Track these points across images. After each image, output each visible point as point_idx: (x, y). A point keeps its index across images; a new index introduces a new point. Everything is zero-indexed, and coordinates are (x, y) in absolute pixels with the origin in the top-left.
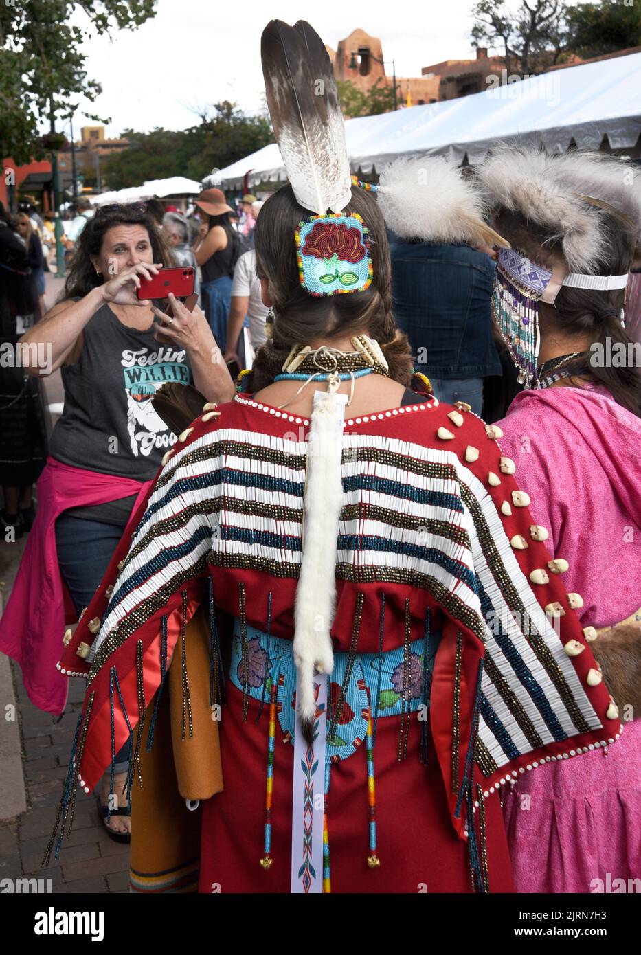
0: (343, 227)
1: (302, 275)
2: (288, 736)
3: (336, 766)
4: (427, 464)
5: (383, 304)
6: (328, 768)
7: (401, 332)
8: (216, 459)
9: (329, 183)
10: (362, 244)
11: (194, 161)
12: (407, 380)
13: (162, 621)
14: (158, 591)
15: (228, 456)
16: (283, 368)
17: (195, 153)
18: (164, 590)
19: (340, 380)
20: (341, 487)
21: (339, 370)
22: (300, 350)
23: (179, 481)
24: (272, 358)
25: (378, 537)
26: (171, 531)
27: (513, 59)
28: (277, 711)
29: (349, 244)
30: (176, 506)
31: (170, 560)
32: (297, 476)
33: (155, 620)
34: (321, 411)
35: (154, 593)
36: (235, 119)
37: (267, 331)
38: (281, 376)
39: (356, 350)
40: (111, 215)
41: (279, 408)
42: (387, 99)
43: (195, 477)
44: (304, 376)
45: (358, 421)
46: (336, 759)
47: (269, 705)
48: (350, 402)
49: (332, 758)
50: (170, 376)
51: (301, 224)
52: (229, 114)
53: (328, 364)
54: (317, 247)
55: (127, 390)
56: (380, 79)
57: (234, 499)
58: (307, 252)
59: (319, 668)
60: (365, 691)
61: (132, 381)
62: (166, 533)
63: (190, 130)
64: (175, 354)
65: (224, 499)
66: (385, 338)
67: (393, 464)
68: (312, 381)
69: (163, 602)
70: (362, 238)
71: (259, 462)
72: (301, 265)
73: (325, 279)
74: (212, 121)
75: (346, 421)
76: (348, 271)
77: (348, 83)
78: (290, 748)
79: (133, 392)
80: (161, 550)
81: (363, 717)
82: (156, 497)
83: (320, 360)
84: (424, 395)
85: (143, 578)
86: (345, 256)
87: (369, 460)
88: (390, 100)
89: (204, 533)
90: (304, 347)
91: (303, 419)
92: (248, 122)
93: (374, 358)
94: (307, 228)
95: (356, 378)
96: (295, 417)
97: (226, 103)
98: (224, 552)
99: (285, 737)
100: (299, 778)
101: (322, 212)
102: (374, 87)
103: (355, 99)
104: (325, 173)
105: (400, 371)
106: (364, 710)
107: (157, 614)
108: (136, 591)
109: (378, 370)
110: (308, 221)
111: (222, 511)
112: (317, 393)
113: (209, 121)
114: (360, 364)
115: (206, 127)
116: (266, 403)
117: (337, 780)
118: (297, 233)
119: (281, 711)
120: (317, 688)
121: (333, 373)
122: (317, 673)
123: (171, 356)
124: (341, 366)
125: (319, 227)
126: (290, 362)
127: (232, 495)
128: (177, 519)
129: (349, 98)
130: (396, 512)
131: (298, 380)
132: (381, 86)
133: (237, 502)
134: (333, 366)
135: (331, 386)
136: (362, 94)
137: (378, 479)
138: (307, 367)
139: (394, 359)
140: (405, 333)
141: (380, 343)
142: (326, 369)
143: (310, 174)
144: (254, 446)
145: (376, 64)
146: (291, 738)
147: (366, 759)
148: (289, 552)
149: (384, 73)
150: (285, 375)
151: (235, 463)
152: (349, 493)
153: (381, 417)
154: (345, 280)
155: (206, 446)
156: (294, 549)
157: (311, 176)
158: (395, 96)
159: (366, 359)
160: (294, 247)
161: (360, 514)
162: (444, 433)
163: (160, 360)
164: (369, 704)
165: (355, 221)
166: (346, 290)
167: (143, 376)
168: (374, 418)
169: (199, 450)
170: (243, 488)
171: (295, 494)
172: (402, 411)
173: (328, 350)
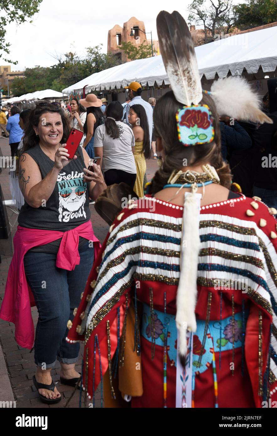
0: (199, 112)
1: (180, 135)
2: (173, 362)
3: (198, 376)
4: (242, 228)
5: (217, 149)
6: (194, 378)
7: (226, 163)
8: (137, 227)
9: (192, 90)
10: (209, 120)
11: (55, 82)
12: (229, 186)
13: (118, 310)
14: (114, 295)
15: (143, 226)
16: (168, 182)
17: (56, 78)
18: (117, 294)
19: (197, 187)
20: (199, 240)
21: (196, 182)
22: (176, 173)
23: (119, 240)
24: (162, 176)
25: (218, 265)
26: (118, 264)
27: (208, 31)
28: (167, 350)
29: (203, 120)
30: (119, 252)
31: (119, 279)
32: (177, 235)
33: (114, 310)
34: (189, 202)
35: (113, 296)
36: (75, 61)
37: (159, 163)
38: (167, 186)
39: (204, 172)
40: (43, 108)
41: (168, 201)
42: (148, 51)
43: (127, 237)
44: (179, 185)
45: (207, 207)
46: (197, 373)
47: (163, 347)
48: (203, 197)
49: (196, 373)
50: (78, 184)
51: (179, 110)
52: (72, 59)
53: (191, 179)
54: (187, 121)
55: (59, 193)
56: (144, 41)
57: (147, 247)
58: (182, 124)
59: (189, 330)
60: (211, 339)
61: (62, 189)
62: (115, 265)
63: (53, 67)
64: (79, 174)
65: (142, 247)
66: (218, 166)
67: (225, 228)
68: (184, 187)
69: (117, 300)
70: (209, 117)
71: (159, 228)
72: (179, 130)
73: (191, 137)
74: (64, 62)
75: (201, 207)
76: (202, 133)
77: (129, 43)
78: (174, 368)
79: (62, 193)
80: (114, 274)
81: (211, 352)
82: (108, 249)
83: (187, 177)
84: (238, 194)
85: (106, 289)
86: (201, 126)
87: (213, 226)
88: (150, 51)
89: (132, 264)
90: (179, 171)
91: (180, 207)
92: (81, 63)
93: (213, 176)
94: (181, 112)
95: (205, 186)
96: (176, 206)
97: (70, 53)
98: (142, 273)
99: (172, 363)
100: (179, 384)
101: (189, 104)
102: (142, 45)
103: (133, 50)
104: (190, 85)
105: (226, 182)
106: (211, 349)
107: (115, 307)
108: (104, 296)
109: (215, 182)
110: (182, 109)
111: (141, 253)
112: (187, 194)
113: (62, 62)
114: (207, 179)
115: (61, 65)
116: (161, 199)
117: (199, 384)
118: (177, 114)
119: (169, 350)
120: (188, 339)
121: (193, 183)
122: (188, 331)
123: (77, 175)
124: (197, 180)
125: (188, 112)
126: (172, 179)
127: (146, 245)
128: (120, 258)
129: (130, 50)
130: (227, 252)
131: (176, 187)
132: (145, 44)
133: (148, 249)
134: (193, 180)
135: (193, 190)
136: (136, 48)
137: (218, 236)
138: (180, 181)
139: (223, 176)
140: (228, 163)
141: (216, 168)
142: (190, 181)
143: (182, 85)
144: (156, 221)
145: (142, 33)
146: (174, 363)
147: (213, 373)
148: (174, 272)
149: (146, 38)
150: (169, 185)
151: (146, 229)
152: (204, 243)
153: (218, 205)
154: (201, 138)
155: (131, 221)
156: (176, 271)
157: (182, 87)
158: (152, 49)
159: (209, 176)
160: (175, 122)
161: (209, 253)
162: (250, 213)
163: (73, 177)
164: (213, 345)
165: (205, 109)
166: (201, 142)
167: (67, 185)
168: (215, 206)
169: (128, 223)
170: (151, 241)
171: (177, 244)
172: (228, 202)
173: (190, 172)
